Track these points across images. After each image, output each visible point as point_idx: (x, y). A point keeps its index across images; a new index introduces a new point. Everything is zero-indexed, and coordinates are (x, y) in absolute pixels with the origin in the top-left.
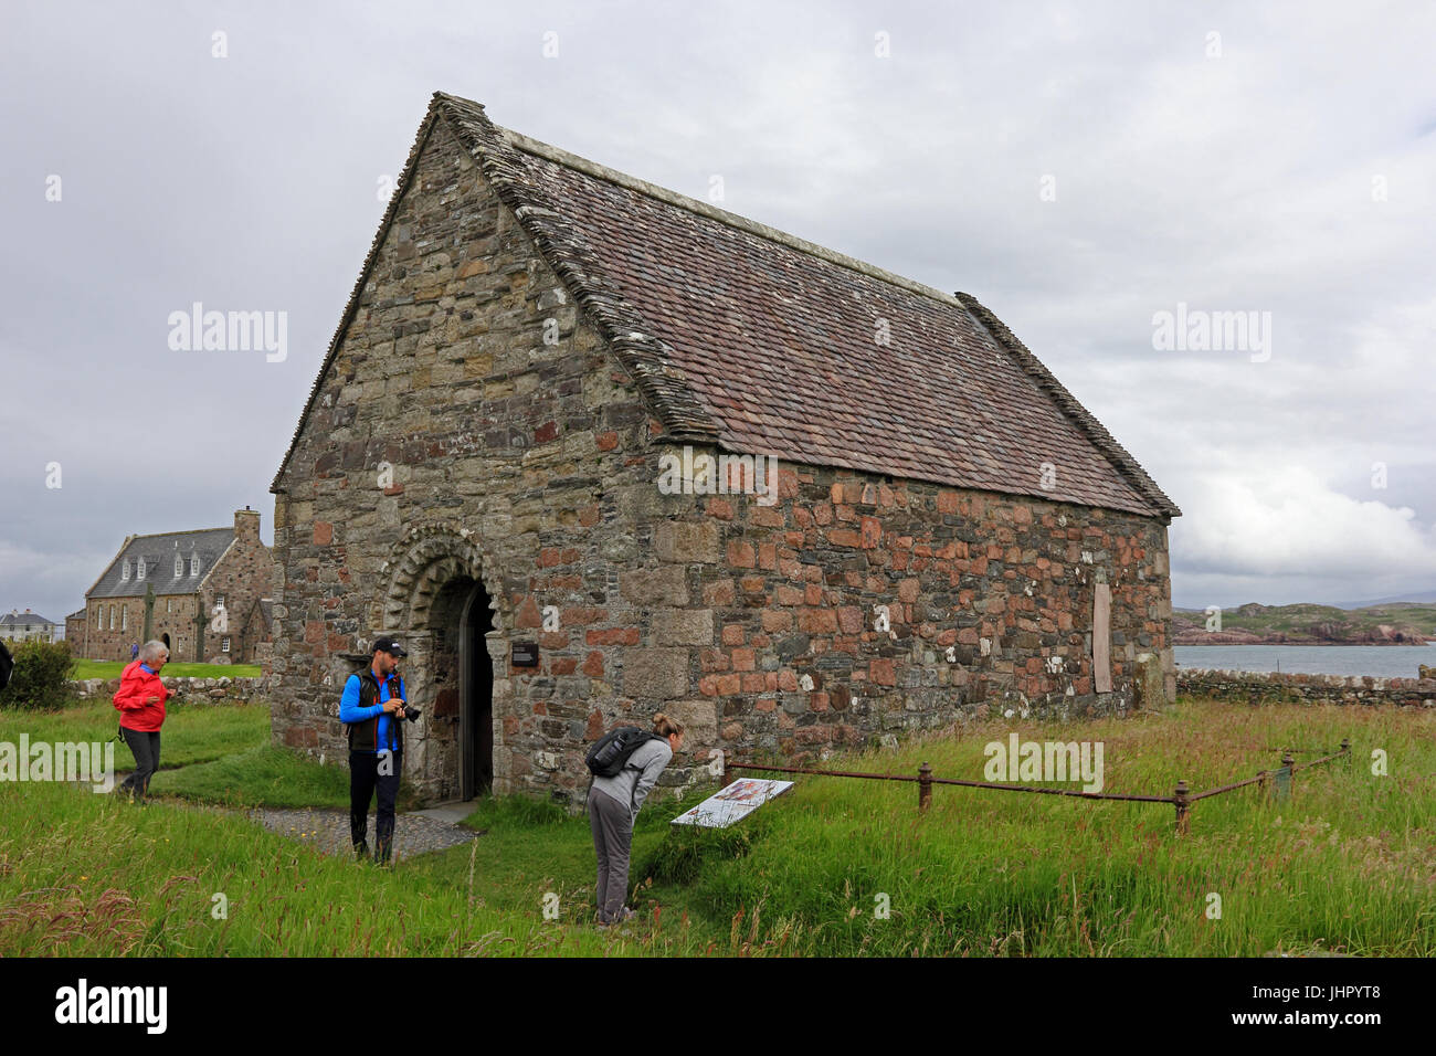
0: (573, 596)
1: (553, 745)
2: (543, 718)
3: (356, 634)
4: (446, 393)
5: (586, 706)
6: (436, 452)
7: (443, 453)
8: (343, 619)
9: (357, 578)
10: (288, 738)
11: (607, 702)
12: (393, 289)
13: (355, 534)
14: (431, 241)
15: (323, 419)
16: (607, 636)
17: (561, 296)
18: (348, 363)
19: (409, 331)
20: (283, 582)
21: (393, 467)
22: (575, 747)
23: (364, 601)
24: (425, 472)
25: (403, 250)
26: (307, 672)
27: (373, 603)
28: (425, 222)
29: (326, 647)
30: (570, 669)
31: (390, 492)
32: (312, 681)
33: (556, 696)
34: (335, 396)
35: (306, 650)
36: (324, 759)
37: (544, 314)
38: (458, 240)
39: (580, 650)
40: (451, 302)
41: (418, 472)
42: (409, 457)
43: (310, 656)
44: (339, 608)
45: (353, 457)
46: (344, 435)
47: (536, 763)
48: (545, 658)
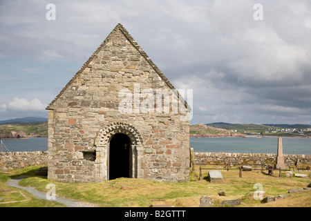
0: (163, 139)
1: (157, 168)
2: (153, 162)
5: (167, 160)
8: (82, 142)
9: (87, 133)
10: (57, 172)
11: (172, 159)
12: (101, 66)
13: (86, 122)
14: (117, 58)
15: (71, 93)
16: (172, 147)
17: (160, 79)
18: (82, 80)
19: (108, 77)
20: (53, 133)
21: (102, 108)
22: (163, 168)
23: (91, 138)
24: (115, 110)
25: (106, 58)
26: (65, 156)
27: (94, 139)
28: (114, 53)
29: (74, 149)
30: (162, 152)
31: (101, 113)
32: (68, 157)
33: (157, 158)
34: (77, 87)
35: (64, 150)
36: (73, 176)
37: (155, 82)
38: (126, 59)
39: (165, 149)
40: (123, 73)
41: (112, 110)
42: (109, 106)
43: (67, 151)
44: (79, 140)
45: (85, 104)
46: (80, 98)
47: (152, 172)
48: (155, 151)
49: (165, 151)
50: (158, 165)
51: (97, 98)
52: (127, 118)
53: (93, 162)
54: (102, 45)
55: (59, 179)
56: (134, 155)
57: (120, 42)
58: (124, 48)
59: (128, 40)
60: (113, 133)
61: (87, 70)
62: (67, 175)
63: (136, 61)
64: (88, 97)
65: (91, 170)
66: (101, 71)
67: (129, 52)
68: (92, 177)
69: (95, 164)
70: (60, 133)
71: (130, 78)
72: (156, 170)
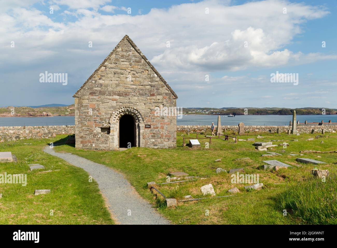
0: (158, 118)
1: (154, 138)
2: (151, 135)
3: (104, 124)
4: (129, 86)
5: (161, 133)
6: (126, 95)
7: (129, 95)
8: (100, 121)
9: (104, 114)
10: (82, 142)
11: (164, 132)
12: (113, 65)
13: (103, 106)
14: (125, 60)
15: (91, 85)
16: (165, 124)
17: (156, 76)
18: (99, 76)
19: (118, 74)
20: (79, 114)
21: (114, 96)
22: (158, 138)
23: (106, 118)
24: (123, 98)
25: (117, 59)
26: (88, 131)
27: (109, 118)
28: (123, 56)
29: (94, 126)
30: (157, 128)
31: (113, 100)
32: (90, 132)
33: (154, 132)
34: (96, 81)
35: (87, 126)
36: (94, 145)
37: (152, 78)
38: (132, 61)
39: (159, 125)
40: (130, 71)
41: (121, 98)
42: (119, 95)
43: (89, 127)
44: (98, 119)
45: (102, 93)
46: (98, 89)
47: (150, 141)
48: (152, 127)
49: (160, 127)
50: (154, 136)
51: (110, 89)
52: (132, 103)
53: (108, 135)
54: (114, 51)
55: (84, 148)
56: (137, 130)
57: (127, 49)
58: (131, 53)
59: (133, 47)
60: (122, 114)
61: (103, 68)
62: (89, 144)
63: (139, 62)
64: (104, 89)
65: (107, 141)
66: (114, 70)
67: (134, 56)
68: (108, 145)
69: (110, 137)
70: (84, 114)
71: (135, 74)
72: (153, 140)
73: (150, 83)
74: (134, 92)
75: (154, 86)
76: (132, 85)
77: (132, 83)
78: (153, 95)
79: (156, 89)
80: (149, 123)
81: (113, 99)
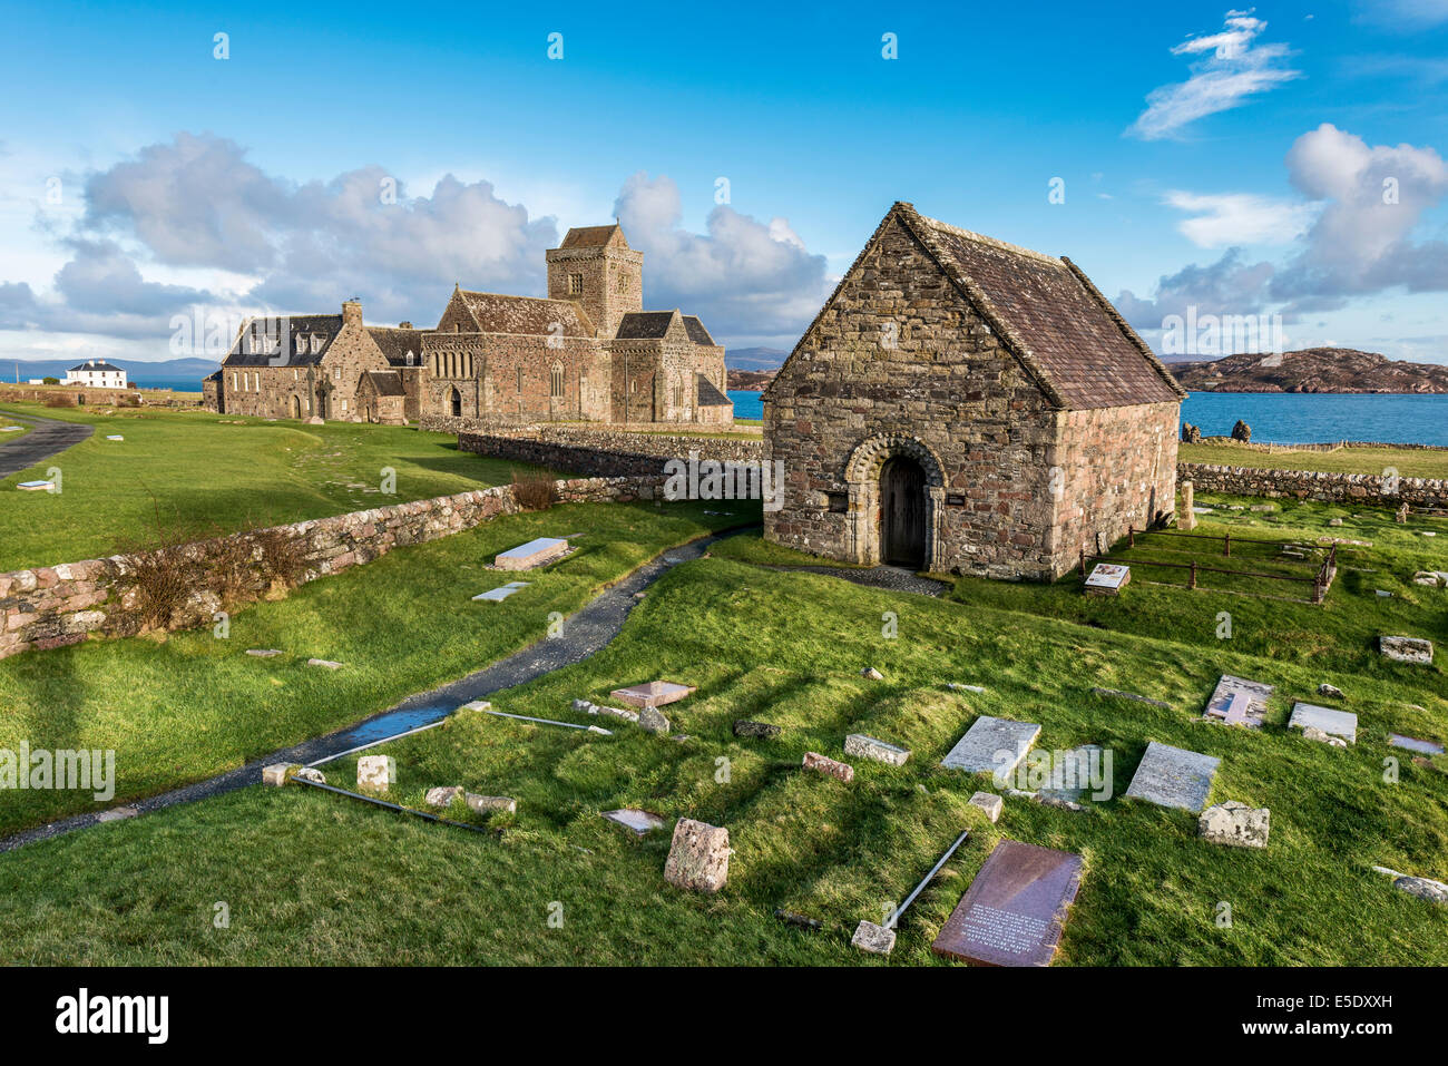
0: (990, 475)
1: (974, 542)
2: (967, 529)
3: (832, 481)
4: (901, 366)
5: (998, 526)
6: (893, 395)
7: (900, 397)
8: (821, 472)
9: (831, 452)
10: (778, 528)
11: (1010, 525)
12: (858, 304)
13: (830, 430)
14: (892, 284)
15: (802, 366)
16: (1013, 496)
17: (987, 330)
18: (822, 338)
19: (871, 329)
21: (860, 399)
22: (989, 543)
23: (836, 464)
24: (885, 404)
25: (869, 284)
26: (792, 497)
27: (845, 467)
28: (885, 272)
29: (807, 485)
30: (987, 508)
31: (856, 410)
32: (797, 501)
33: (976, 520)
34: (812, 354)
35: (792, 485)
36: (806, 541)
37: (976, 337)
38: (911, 286)
39: (994, 500)
40: (904, 318)
41: (880, 404)
42: (874, 395)
43: (795, 488)
44: (818, 465)
45: (828, 390)
46: (818, 376)
47: (964, 550)
48: (970, 503)
49: (996, 505)
50: (977, 536)
51: (850, 377)
52: (910, 422)
53: (842, 516)
54: (861, 257)
55: (783, 544)
57: (897, 246)
58: (909, 260)
59: (915, 238)
60: (884, 454)
61: (832, 314)
62: (796, 537)
63: (933, 287)
64: (833, 376)
65: (838, 531)
66: (859, 317)
67: (918, 268)
68: (842, 546)
69: (846, 521)
70: (784, 450)
71: (919, 329)
72: (973, 549)
73: (967, 355)
74: (917, 387)
75: (980, 366)
76: (910, 363)
77: (911, 356)
78: (976, 397)
79: (987, 377)
80: (961, 491)
81: (856, 408)
